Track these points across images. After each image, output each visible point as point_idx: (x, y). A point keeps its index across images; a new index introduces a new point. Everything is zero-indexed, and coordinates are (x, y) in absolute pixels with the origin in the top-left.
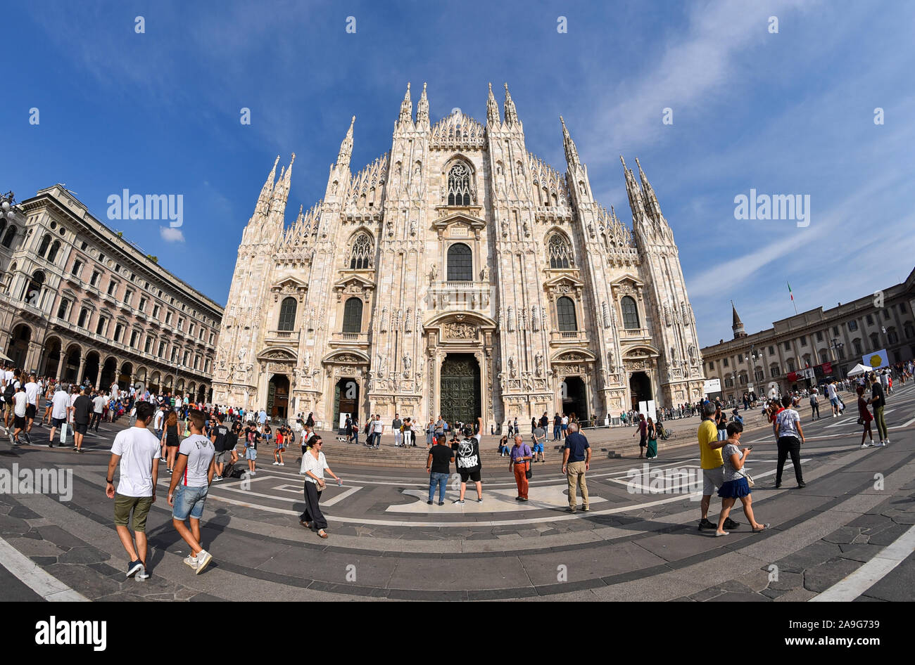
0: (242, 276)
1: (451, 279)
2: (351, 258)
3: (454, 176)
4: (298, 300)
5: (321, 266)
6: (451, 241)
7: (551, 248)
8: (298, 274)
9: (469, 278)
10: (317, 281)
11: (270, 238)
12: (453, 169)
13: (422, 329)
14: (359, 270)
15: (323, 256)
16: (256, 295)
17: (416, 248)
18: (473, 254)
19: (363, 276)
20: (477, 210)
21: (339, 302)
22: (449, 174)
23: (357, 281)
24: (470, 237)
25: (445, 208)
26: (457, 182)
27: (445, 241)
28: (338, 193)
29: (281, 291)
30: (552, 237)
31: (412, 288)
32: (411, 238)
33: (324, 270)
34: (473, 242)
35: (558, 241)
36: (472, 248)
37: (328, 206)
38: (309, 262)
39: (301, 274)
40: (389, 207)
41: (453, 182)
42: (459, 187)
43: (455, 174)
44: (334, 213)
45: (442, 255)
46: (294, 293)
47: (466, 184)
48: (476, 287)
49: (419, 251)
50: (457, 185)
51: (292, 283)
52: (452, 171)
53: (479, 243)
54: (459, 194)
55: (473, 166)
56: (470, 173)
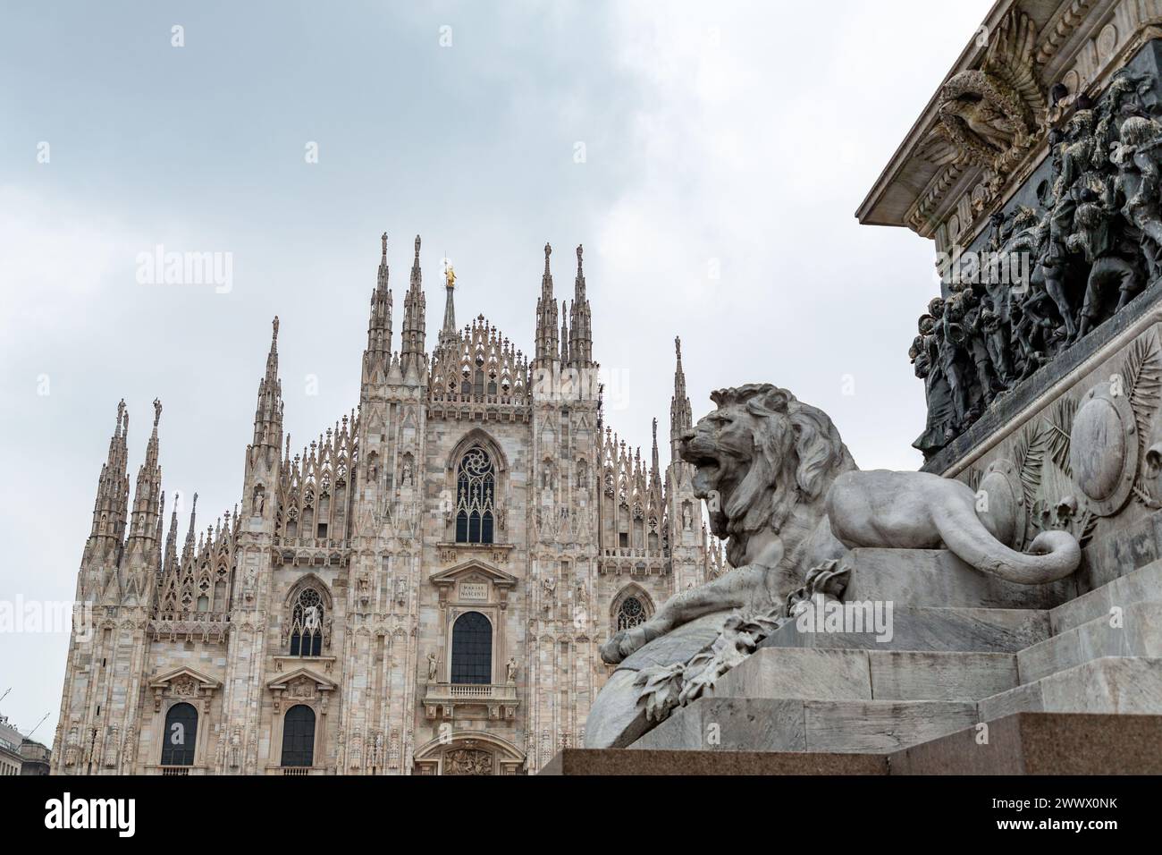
0: (87, 668)
1: (456, 678)
2: (292, 632)
3: (469, 474)
4: (201, 710)
5: (246, 653)
6: (459, 609)
7: (622, 622)
8: (196, 660)
9: (486, 679)
10: (241, 681)
11: (141, 595)
12: (467, 458)
13: (412, 761)
14: (305, 658)
15: (248, 636)
16: (122, 706)
17: (404, 628)
18: (494, 633)
19: (316, 669)
20: (504, 552)
21: (275, 714)
22: (460, 470)
23: (306, 678)
24: (490, 602)
25: (451, 547)
26: (473, 488)
27: (451, 608)
28: (266, 512)
29: (167, 693)
30: (625, 602)
31: (398, 697)
32: (398, 610)
33: (252, 662)
34: (494, 611)
35: (636, 609)
36: (494, 622)
37: (250, 539)
38: (221, 641)
39: (202, 660)
40: (360, 549)
41: (466, 484)
42: (476, 499)
43: (470, 470)
44: (262, 555)
45: (444, 634)
46: (192, 697)
47: (488, 491)
48: (496, 695)
49: (409, 632)
50: (472, 494)
51: (186, 680)
52: (464, 462)
53: (503, 613)
54: (475, 514)
55: (503, 456)
56: (496, 469)
